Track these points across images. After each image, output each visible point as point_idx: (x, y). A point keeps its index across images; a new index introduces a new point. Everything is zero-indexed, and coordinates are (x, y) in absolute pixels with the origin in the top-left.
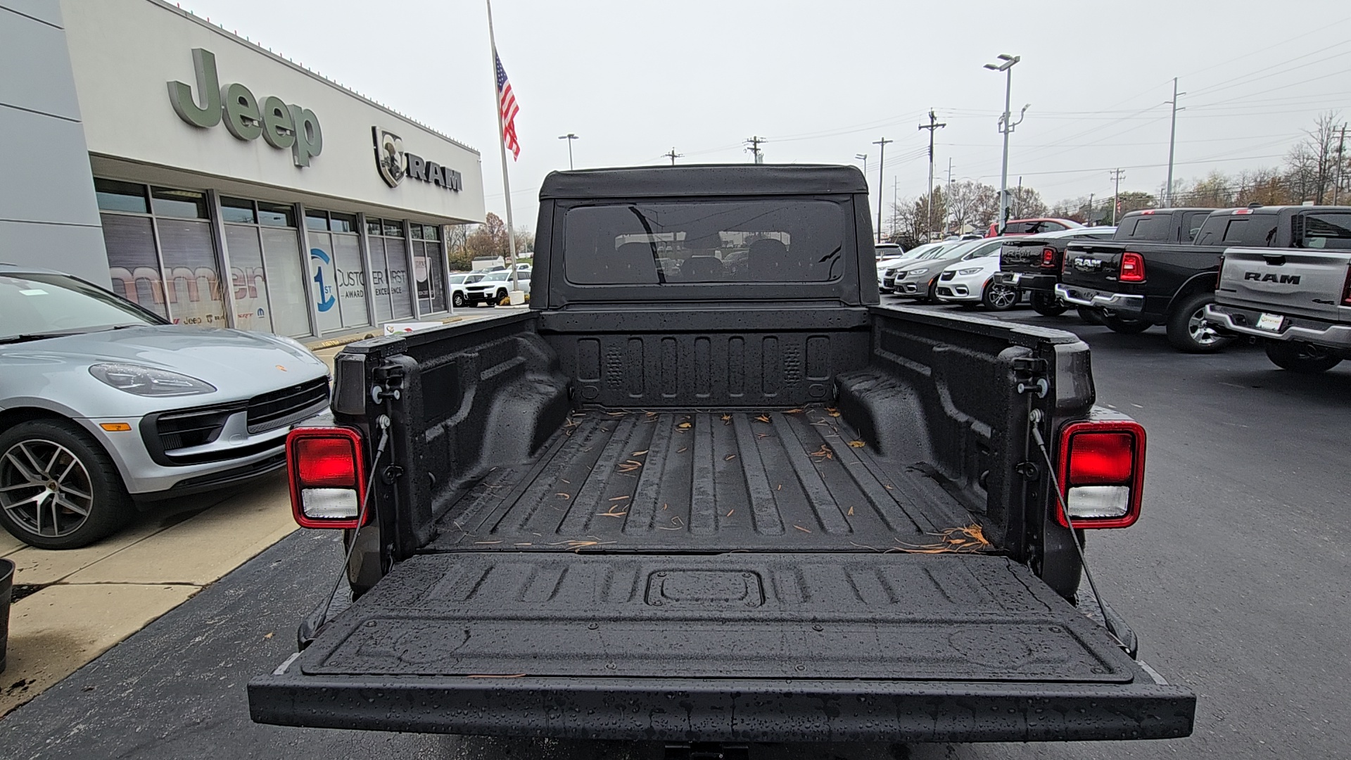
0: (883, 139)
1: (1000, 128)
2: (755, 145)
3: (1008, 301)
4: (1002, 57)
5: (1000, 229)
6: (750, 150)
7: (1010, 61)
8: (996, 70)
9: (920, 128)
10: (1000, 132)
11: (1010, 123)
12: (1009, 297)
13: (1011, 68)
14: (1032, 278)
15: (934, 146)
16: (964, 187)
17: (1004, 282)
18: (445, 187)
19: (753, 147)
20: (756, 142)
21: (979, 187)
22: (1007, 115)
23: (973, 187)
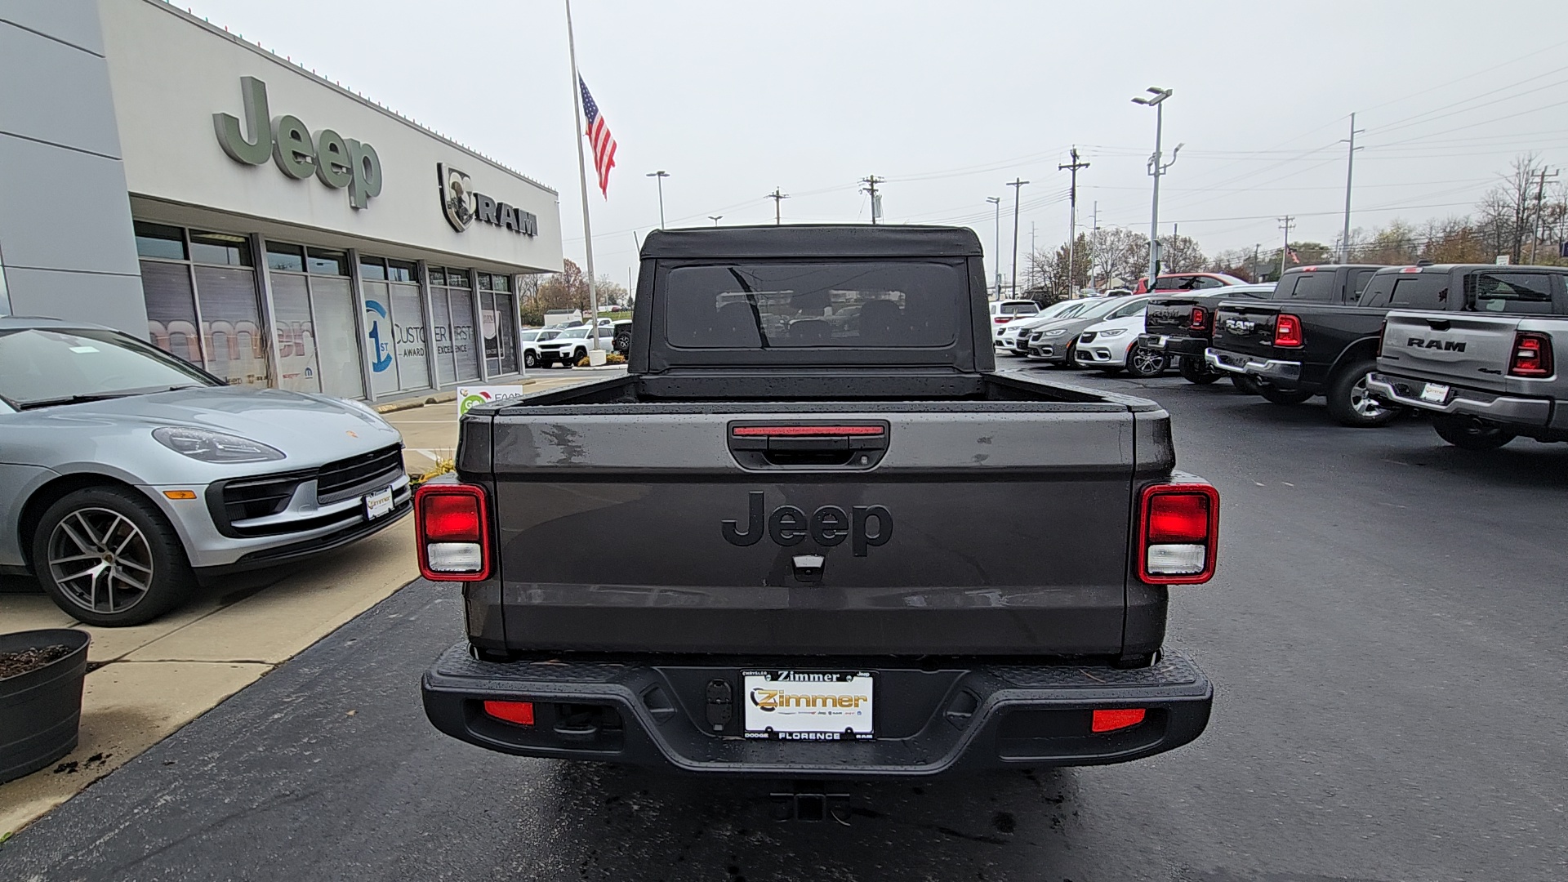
0: (1018, 180)
1: (1149, 170)
2: (872, 185)
3: (1155, 367)
4: (1152, 90)
5: (1150, 284)
6: (866, 191)
7: (1161, 95)
8: (1145, 105)
9: (1060, 168)
10: (1149, 174)
11: (1161, 165)
12: (1157, 362)
13: (1162, 102)
14: (1180, 340)
15: (1076, 188)
16: (1112, 234)
17: (1149, 345)
18: (518, 232)
19: (870, 188)
20: (872, 182)
21: (1128, 235)
22: (1157, 156)
23: (1122, 235)
